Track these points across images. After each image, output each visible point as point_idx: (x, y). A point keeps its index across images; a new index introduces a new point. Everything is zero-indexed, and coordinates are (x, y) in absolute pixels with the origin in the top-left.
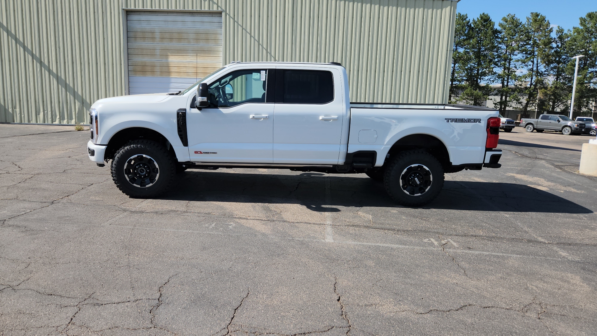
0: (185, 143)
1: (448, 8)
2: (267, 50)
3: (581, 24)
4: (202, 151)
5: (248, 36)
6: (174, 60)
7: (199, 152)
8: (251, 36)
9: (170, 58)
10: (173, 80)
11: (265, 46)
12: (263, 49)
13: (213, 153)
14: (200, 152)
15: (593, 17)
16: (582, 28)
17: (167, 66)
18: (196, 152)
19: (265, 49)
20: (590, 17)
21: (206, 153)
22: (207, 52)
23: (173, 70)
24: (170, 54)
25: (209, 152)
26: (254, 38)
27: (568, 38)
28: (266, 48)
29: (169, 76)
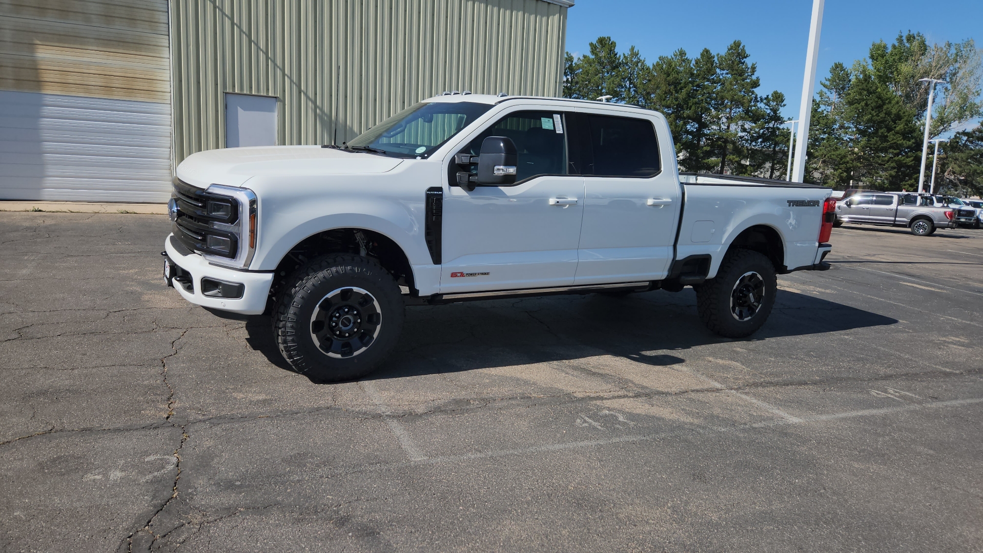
0: (437, 258)
1: (557, 16)
2: (266, 53)
3: (593, 52)
4: (465, 272)
5: (227, 22)
6: (46, 54)
7: (459, 275)
8: (233, 24)
9: (40, 51)
10: (48, 100)
11: (262, 45)
12: (259, 51)
13: (482, 274)
14: (462, 273)
15: (605, 44)
16: (593, 57)
17: (32, 69)
18: (454, 275)
19: (263, 52)
20: (602, 44)
21: (471, 274)
22: (132, 45)
23: (47, 76)
24: (38, 42)
25: (477, 272)
26: (240, 27)
27: (579, 69)
28: (264, 50)
29: (40, 89)
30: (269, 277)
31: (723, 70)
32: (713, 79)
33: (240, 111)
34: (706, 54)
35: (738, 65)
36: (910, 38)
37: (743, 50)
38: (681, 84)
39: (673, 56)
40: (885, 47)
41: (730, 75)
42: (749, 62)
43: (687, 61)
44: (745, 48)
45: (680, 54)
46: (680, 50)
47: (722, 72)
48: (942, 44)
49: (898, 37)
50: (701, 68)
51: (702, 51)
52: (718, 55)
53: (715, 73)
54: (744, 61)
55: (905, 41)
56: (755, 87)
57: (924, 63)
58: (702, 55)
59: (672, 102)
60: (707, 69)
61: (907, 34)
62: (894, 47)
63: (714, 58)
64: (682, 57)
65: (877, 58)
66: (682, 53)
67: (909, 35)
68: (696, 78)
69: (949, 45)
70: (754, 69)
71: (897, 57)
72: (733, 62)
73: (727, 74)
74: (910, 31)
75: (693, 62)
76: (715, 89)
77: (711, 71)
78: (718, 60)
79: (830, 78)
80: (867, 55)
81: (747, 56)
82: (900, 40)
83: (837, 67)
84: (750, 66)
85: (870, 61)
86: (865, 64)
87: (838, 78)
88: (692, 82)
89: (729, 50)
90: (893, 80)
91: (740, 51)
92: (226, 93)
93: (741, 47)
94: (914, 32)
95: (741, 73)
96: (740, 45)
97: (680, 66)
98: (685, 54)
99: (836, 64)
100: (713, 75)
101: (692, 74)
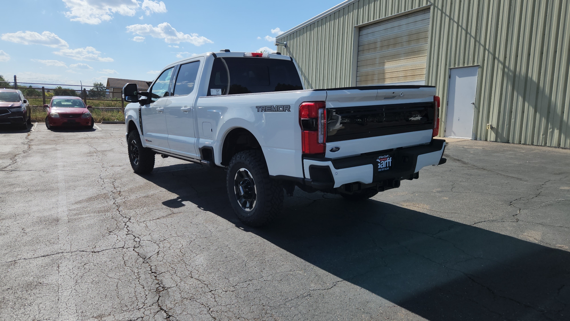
0: (142, 132)
4: (148, 140)
9: (386, 65)
11: (473, 33)
12: (471, 38)
13: (151, 141)
17: (383, 74)
18: (146, 140)
23: (387, 76)
24: (386, 61)
26: (462, 27)
28: (474, 36)
29: (384, 82)
33: (457, 77)
92: (451, 69)
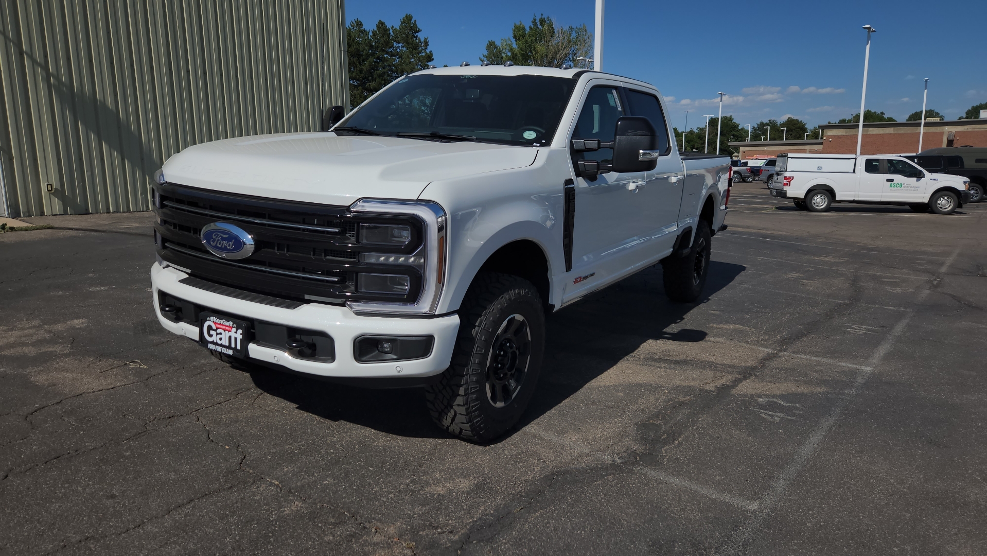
0: (569, 268)
7: (579, 280)
13: (591, 275)
14: (580, 277)
18: (576, 281)
21: (585, 278)
25: (588, 274)
30: (455, 320)
31: (399, 43)
32: (391, 52)
34: (381, 24)
35: (412, 39)
36: (542, 22)
37: (415, 24)
38: (362, 56)
39: (350, 27)
40: (524, 29)
41: (405, 49)
42: (421, 36)
43: (364, 32)
44: (417, 23)
45: (357, 25)
46: (356, 20)
47: (398, 45)
48: (566, 28)
49: (532, 20)
50: (378, 39)
51: (377, 23)
52: (392, 27)
53: (393, 46)
54: (417, 36)
55: (538, 24)
56: (430, 61)
57: (554, 43)
58: (378, 26)
59: (357, 74)
60: (385, 42)
61: (540, 18)
62: (531, 28)
63: (389, 30)
64: (359, 28)
65: (519, 38)
66: (359, 24)
67: (542, 18)
68: (375, 51)
69: (571, 29)
70: (426, 43)
71: (534, 38)
72: (407, 36)
73: (403, 47)
74: (542, 15)
75: (371, 34)
76: (394, 61)
77: (388, 44)
78: (393, 33)
79: (487, 55)
80: (511, 35)
81: (419, 31)
82: (534, 22)
83: (491, 45)
84: (422, 40)
85: (513, 40)
86: (510, 42)
87: (493, 55)
88: (373, 54)
89: (402, 23)
90: (532, 57)
91: (412, 25)
93: (412, 21)
94: (545, 16)
95: (416, 47)
96: (411, 20)
97: (359, 37)
98: (362, 25)
99: (489, 42)
100: (390, 48)
101: (371, 46)
